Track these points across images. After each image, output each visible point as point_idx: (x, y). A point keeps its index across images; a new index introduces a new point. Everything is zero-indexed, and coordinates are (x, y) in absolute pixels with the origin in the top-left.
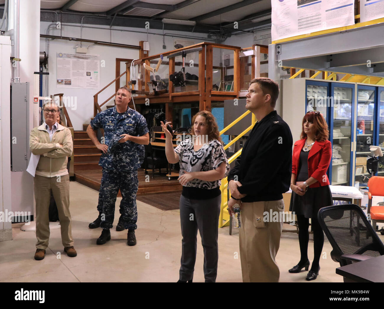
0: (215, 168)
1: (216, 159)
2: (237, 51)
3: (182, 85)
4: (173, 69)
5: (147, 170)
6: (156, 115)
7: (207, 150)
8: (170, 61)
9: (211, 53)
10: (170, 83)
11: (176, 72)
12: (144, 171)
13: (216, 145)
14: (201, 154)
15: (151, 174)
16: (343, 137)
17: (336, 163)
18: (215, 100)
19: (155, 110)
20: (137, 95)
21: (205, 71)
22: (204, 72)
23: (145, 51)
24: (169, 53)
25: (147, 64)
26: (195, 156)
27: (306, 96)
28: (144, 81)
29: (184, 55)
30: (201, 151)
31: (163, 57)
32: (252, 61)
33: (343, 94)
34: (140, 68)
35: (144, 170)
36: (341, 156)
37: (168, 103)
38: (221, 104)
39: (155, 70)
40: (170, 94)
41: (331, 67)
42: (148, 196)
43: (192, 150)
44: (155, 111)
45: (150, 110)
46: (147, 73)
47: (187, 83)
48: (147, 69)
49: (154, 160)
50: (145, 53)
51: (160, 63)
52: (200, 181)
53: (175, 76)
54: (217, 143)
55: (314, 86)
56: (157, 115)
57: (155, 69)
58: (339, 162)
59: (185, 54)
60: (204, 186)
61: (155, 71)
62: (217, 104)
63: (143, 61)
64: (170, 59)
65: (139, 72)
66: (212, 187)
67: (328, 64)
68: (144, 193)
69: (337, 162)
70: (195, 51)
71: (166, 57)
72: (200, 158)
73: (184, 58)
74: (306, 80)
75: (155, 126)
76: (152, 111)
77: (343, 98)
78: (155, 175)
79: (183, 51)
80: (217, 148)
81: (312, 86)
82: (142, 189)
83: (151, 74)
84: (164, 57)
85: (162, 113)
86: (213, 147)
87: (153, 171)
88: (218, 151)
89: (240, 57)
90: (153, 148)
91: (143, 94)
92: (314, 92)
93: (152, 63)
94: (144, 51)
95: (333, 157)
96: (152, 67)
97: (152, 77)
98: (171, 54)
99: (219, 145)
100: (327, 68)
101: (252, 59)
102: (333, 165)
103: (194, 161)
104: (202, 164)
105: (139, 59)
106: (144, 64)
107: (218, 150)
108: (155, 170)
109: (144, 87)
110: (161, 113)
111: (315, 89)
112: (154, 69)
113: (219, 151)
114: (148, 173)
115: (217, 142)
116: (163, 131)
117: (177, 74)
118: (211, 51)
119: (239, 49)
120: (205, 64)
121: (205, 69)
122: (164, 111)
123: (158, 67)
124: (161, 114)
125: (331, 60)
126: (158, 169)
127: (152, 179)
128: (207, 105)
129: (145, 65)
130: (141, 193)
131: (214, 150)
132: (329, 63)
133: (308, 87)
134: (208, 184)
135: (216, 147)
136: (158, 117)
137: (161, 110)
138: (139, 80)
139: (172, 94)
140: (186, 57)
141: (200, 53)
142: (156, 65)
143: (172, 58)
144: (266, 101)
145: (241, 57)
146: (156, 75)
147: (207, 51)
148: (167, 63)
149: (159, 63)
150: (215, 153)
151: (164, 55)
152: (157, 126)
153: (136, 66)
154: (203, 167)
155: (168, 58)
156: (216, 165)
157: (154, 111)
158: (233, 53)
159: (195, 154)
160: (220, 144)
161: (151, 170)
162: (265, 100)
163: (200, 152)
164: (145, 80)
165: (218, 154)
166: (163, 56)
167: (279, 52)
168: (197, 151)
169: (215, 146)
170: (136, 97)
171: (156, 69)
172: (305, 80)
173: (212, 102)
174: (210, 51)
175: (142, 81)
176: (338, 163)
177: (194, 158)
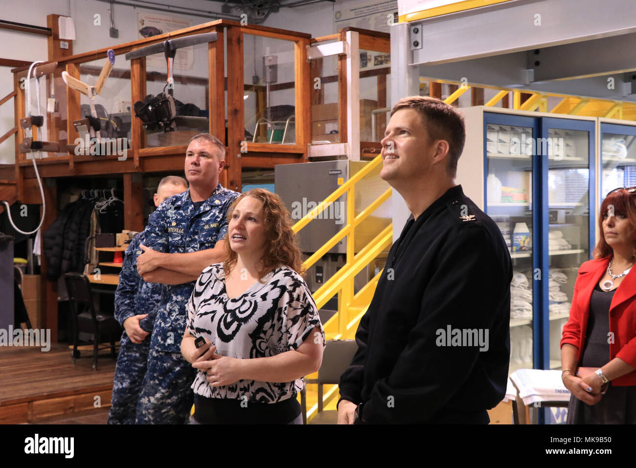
0: (295, 346)
1: (295, 320)
2: (301, 42)
3: (168, 129)
4: (142, 88)
5: (79, 348)
6: (99, 204)
7: (264, 297)
8: (135, 66)
9: (239, 47)
10: (135, 123)
11: (150, 96)
12: (70, 350)
13: (292, 283)
14: (249, 308)
15: (90, 357)
16: (568, 249)
17: (556, 313)
18: (251, 166)
19: (96, 192)
20: (45, 155)
21: (226, 92)
22: (223, 95)
23: (64, 40)
24: (131, 47)
25: (71, 74)
26: (230, 311)
27: (485, 151)
28: (63, 119)
29: (170, 51)
30: (246, 298)
31: (114, 57)
32: (339, 68)
33: (567, 145)
34: (52, 85)
35: (72, 347)
36: (567, 296)
37: (131, 173)
38: (266, 174)
39: (93, 89)
40: (136, 151)
41: (536, 80)
42: (83, 417)
43: (221, 297)
44: (96, 195)
45: (83, 192)
46: (73, 96)
47: (180, 123)
48: (72, 87)
49: (96, 322)
50: (64, 45)
51: (107, 73)
52: (250, 382)
53: (148, 105)
54: (293, 277)
55: (500, 128)
56: (101, 206)
57: (95, 87)
58: (562, 311)
59: (172, 48)
60: (258, 397)
61: (95, 94)
62: (257, 175)
63: (62, 65)
64: (132, 61)
65: (49, 95)
66: (279, 398)
67: (529, 74)
68: (71, 410)
69: (557, 311)
70: (199, 41)
71: (123, 56)
72: (246, 320)
73: (170, 59)
74: (484, 112)
75: (97, 232)
76: (88, 195)
77: (568, 156)
78: (100, 360)
79: (168, 43)
80: (294, 290)
81: (497, 128)
82: (68, 401)
83: (84, 100)
84: (116, 57)
85: (114, 199)
86: (283, 289)
87: (96, 349)
88: (298, 299)
89: (310, 58)
90: (93, 290)
91: (62, 152)
92: (501, 141)
93: (84, 71)
94: (61, 42)
95: (550, 299)
96: (86, 82)
97: (87, 107)
98: (135, 50)
99: (300, 282)
100: (527, 82)
101: (339, 63)
102: (551, 318)
103: (228, 326)
104: (250, 335)
105: (47, 60)
106: (65, 74)
107: (299, 296)
108: (100, 347)
109: (65, 135)
110: (110, 201)
111: (503, 132)
112: (92, 87)
113: (301, 298)
114: (81, 355)
115: (293, 274)
116: (119, 246)
117: (152, 101)
118: (239, 41)
119: (308, 40)
120: (226, 75)
121: (226, 89)
122: (120, 194)
123: (103, 83)
124: (111, 204)
125: (537, 64)
126: (109, 344)
127: (93, 370)
128: (231, 178)
129: (67, 77)
130: (65, 410)
131: (286, 297)
132: (532, 70)
133: (488, 130)
134: (269, 391)
135: (290, 289)
136: (102, 211)
137: (112, 193)
138: (49, 115)
139: (141, 151)
140: (176, 56)
141: (210, 48)
142: (98, 79)
143: (140, 58)
144: (437, 159)
145: (311, 60)
146: (96, 104)
147: (230, 41)
148: (126, 75)
149: (103, 73)
150: (290, 306)
151: (118, 51)
152: (102, 232)
153: (40, 79)
154: (254, 342)
155: (127, 58)
156: (297, 336)
157: (93, 194)
158: (293, 49)
159: (230, 306)
160: (301, 279)
161: (91, 348)
162: (435, 156)
163: (245, 301)
164: (66, 116)
165: (300, 307)
166: (116, 55)
167: (416, 44)
168: (237, 298)
169: (288, 287)
170: (43, 159)
171: (97, 86)
172: (482, 113)
173: (245, 170)
174: (236, 42)
175: (58, 119)
176: (560, 313)
177: (229, 319)
